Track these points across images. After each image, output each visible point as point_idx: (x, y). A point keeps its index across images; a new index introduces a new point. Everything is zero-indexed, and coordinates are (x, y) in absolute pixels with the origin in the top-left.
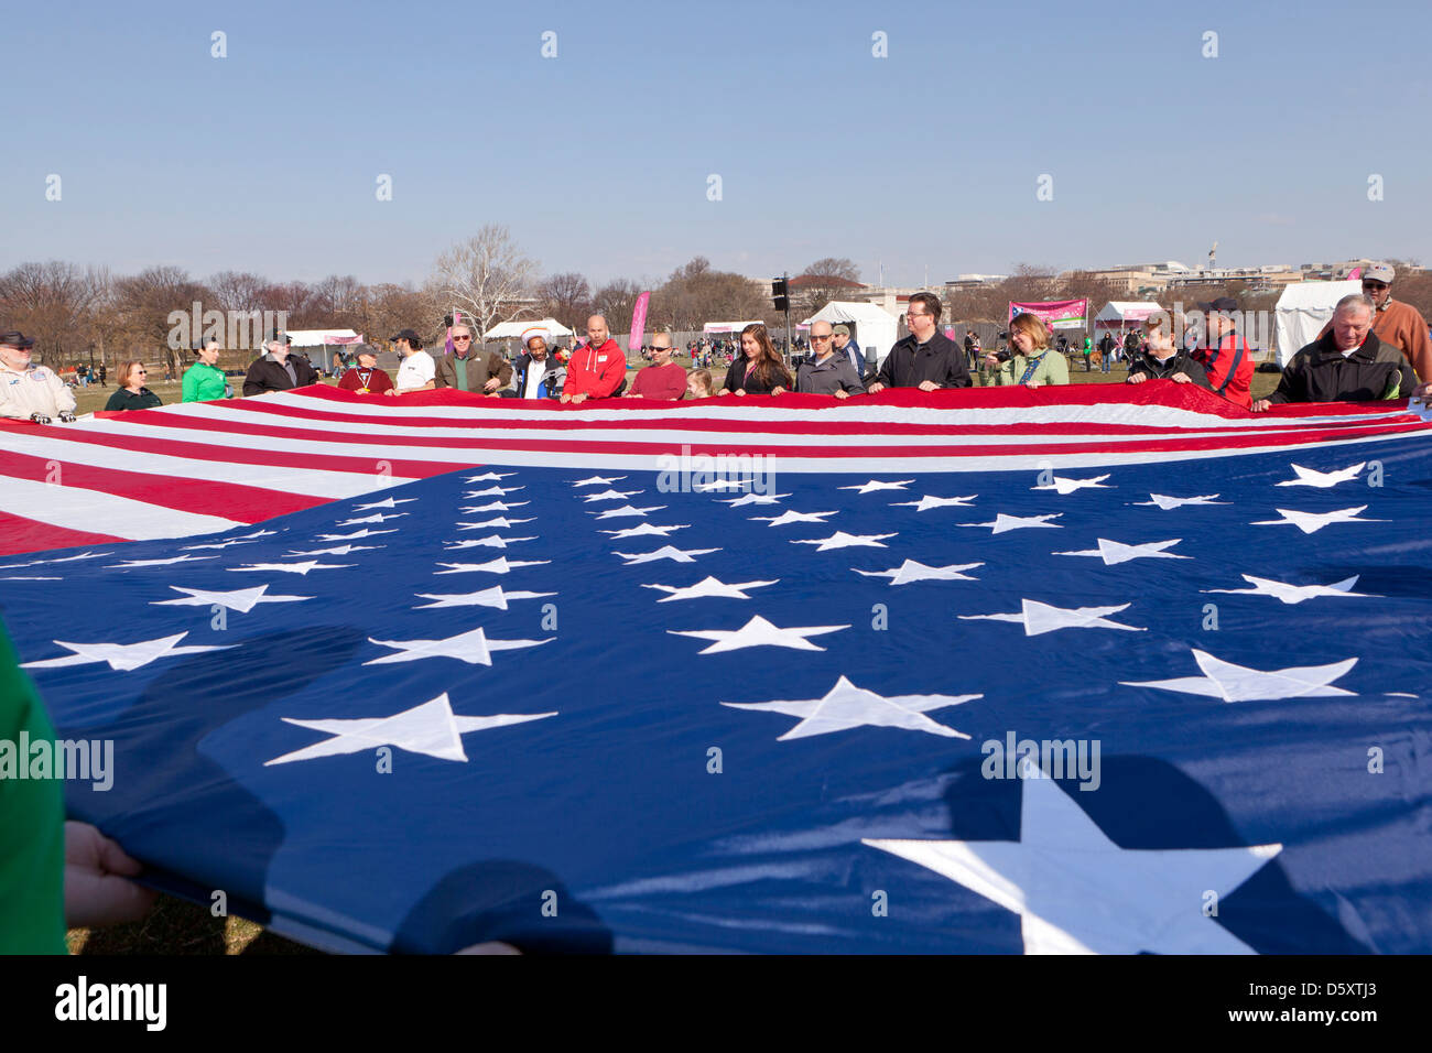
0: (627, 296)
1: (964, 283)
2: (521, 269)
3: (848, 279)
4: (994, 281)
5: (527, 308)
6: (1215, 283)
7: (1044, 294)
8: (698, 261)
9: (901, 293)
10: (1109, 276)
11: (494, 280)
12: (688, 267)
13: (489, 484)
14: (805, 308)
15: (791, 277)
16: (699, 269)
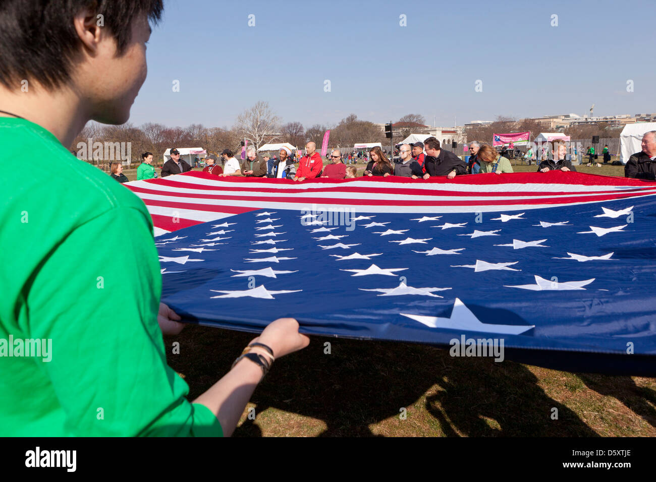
0: (320, 132)
1: (473, 125)
2: (273, 120)
3: (419, 123)
4: (487, 124)
5: (276, 137)
6: (593, 123)
7: (510, 129)
8: (352, 116)
9: (444, 129)
10: (542, 121)
11: (261, 126)
12: (347, 119)
13: (265, 217)
14: (400, 137)
15: (393, 123)
16: (352, 119)
